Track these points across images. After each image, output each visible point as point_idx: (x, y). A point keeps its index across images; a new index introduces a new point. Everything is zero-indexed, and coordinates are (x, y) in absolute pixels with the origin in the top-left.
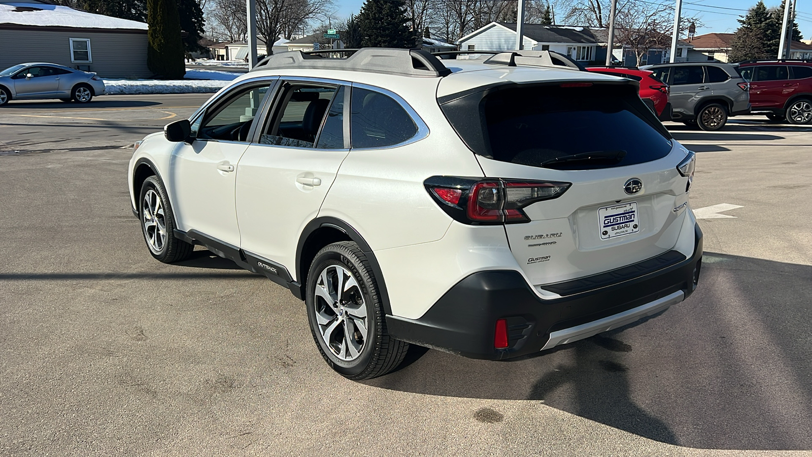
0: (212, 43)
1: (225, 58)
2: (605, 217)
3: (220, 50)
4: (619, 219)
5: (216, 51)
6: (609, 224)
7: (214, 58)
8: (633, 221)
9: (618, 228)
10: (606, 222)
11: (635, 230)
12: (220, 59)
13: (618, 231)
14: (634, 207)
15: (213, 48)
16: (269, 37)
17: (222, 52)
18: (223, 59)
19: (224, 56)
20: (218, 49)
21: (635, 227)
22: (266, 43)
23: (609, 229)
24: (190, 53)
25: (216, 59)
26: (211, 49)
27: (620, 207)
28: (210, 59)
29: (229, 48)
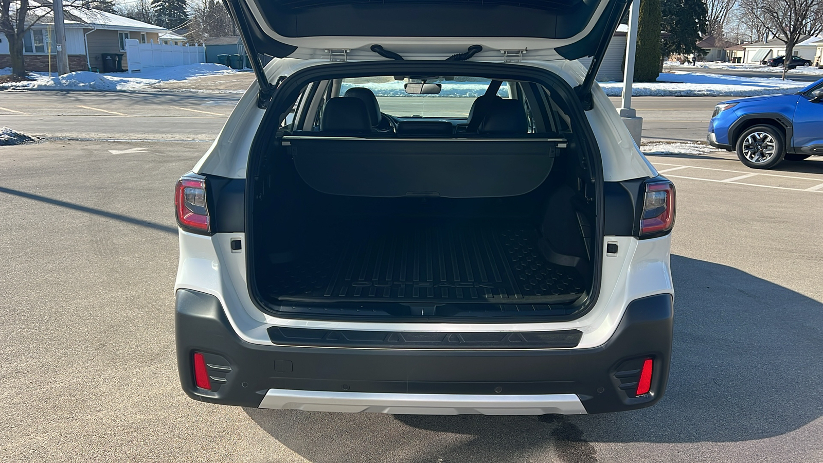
0: (729, 44)
1: (742, 61)
5: (733, 54)
7: (729, 61)
12: (736, 62)
15: (730, 50)
17: (740, 54)
18: (739, 62)
19: (741, 58)
20: (736, 51)
28: (725, 62)
29: (747, 49)
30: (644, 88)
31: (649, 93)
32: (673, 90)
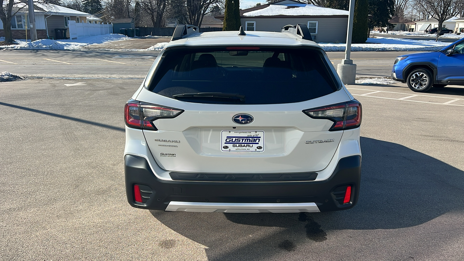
0: (407, 21)
1: (414, 30)
2: (227, 137)
3: (412, 25)
4: (241, 140)
5: (409, 26)
6: (231, 142)
7: (407, 31)
8: (258, 143)
9: (239, 146)
10: (228, 140)
11: (258, 150)
12: (411, 31)
13: (239, 148)
14: (260, 134)
15: (407, 24)
16: (441, 16)
17: (413, 27)
18: (412, 31)
19: (413, 29)
20: (411, 25)
21: (260, 148)
22: (439, 20)
23: (230, 146)
24: (383, 28)
25: (408, 31)
26: (407, 25)
27: (244, 133)
28: (405, 31)
29: (417, 24)
30: (359, 47)
31: (361, 49)
32: (375, 48)
